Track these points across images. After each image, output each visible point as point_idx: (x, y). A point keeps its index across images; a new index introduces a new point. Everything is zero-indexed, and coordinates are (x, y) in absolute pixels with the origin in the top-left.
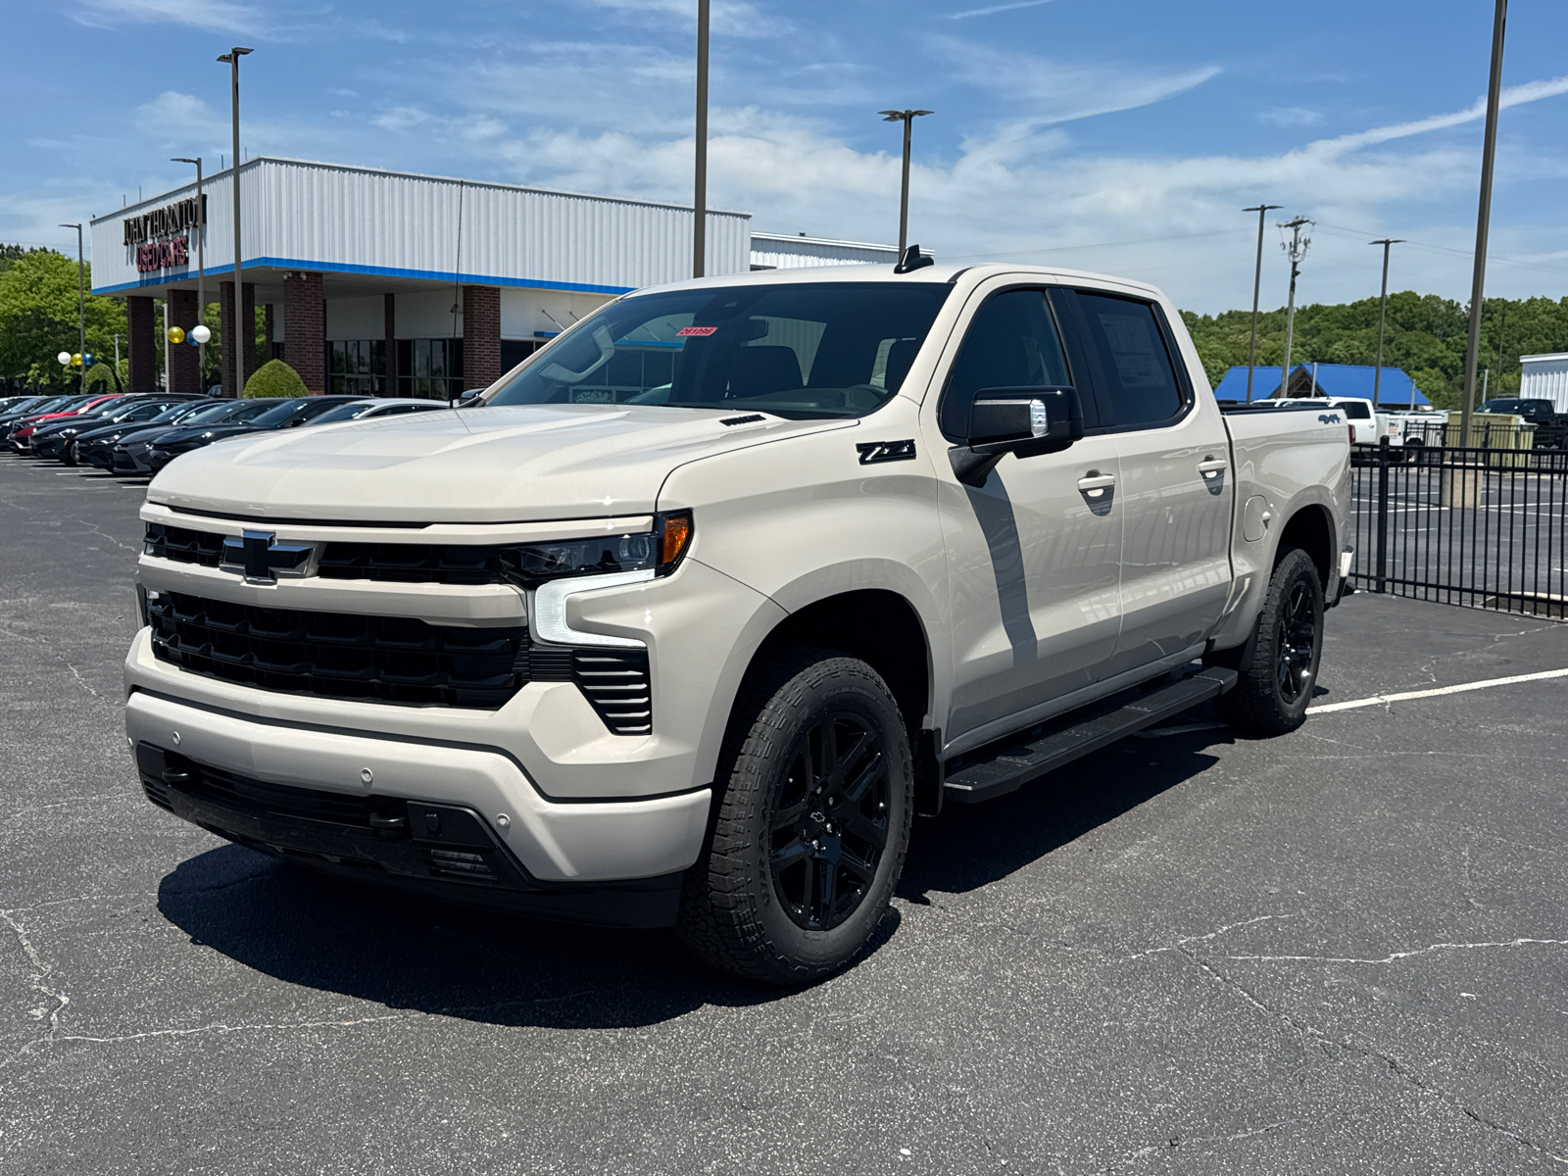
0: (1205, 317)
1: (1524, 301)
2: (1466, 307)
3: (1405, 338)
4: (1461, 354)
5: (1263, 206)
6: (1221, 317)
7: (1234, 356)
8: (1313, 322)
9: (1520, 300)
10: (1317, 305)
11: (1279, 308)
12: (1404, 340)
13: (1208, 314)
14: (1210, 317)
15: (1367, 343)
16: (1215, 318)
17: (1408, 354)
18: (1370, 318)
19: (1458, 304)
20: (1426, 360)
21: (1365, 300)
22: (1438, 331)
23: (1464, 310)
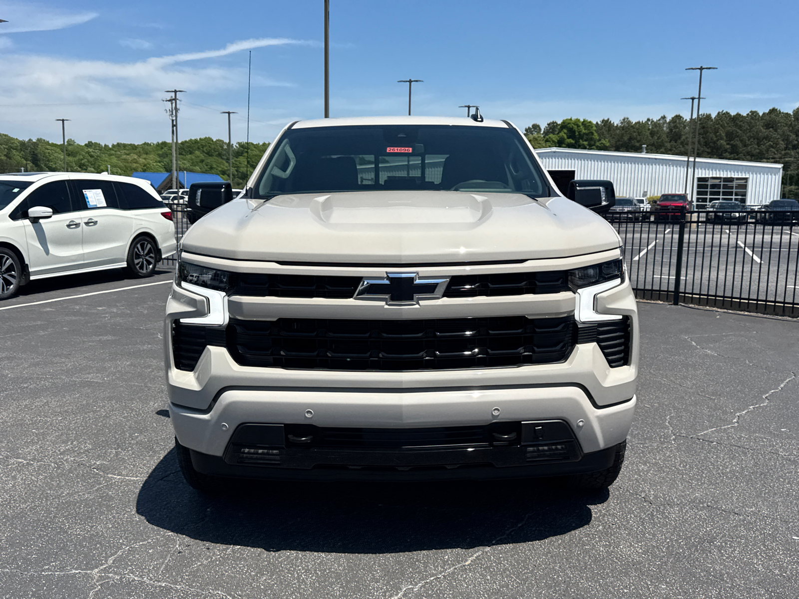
0: (105, 145)
1: (261, 144)
2: (236, 146)
3: (210, 160)
4: (236, 169)
5: (175, 90)
6: (113, 146)
7: (125, 166)
8: (163, 150)
9: (259, 144)
10: (165, 142)
11: (144, 142)
12: (209, 161)
13: (107, 144)
14: (108, 146)
15: (192, 162)
16: (110, 146)
17: (211, 168)
18: (191, 150)
19: (233, 144)
20: (220, 171)
21: (187, 140)
22: (225, 157)
23: (235, 147)
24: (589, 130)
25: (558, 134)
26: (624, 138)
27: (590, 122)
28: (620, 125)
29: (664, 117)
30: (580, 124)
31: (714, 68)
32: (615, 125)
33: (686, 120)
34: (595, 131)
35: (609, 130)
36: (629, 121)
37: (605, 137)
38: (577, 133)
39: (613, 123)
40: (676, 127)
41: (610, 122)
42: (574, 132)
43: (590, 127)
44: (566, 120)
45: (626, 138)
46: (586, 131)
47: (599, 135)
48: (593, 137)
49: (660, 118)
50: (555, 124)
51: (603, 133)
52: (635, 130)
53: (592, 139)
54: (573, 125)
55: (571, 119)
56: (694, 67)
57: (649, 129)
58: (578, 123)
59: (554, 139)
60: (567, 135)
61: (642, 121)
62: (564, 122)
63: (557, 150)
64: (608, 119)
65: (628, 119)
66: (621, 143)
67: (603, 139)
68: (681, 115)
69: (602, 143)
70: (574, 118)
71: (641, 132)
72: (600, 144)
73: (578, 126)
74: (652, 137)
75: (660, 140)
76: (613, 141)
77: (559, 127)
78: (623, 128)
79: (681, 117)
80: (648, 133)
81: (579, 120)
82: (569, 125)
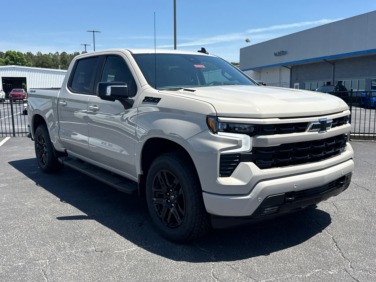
24: (21, 57)
25: (5, 58)
26: (40, 62)
27: (21, 53)
28: (37, 55)
29: (57, 53)
30: (16, 54)
31: (99, 32)
32: (34, 55)
33: (68, 54)
34: (24, 57)
35: (32, 58)
36: (41, 53)
37: (30, 61)
38: (15, 59)
39: (33, 54)
40: (64, 57)
41: (32, 53)
42: (13, 58)
43: (22, 56)
44: (8, 51)
45: (41, 62)
46: (20, 58)
47: (27, 60)
48: (24, 60)
49: (55, 53)
50: (2, 53)
51: (29, 59)
52: (45, 58)
53: (23, 62)
54: (12, 54)
55: (11, 51)
56: (90, 31)
57: (51, 58)
58: (15, 53)
59: (3, 61)
60: (10, 59)
61: (47, 54)
62: (7, 52)
63: (15, 67)
64: (30, 52)
65: (40, 52)
66: (38, 64)
67: (29, 62)
68: (66, 52)
69: (29, 64)
70: (12, 51)
71: (48, 60)
72: (28, 64)
73: (15, 55)
74: (53, 62)
75: (57, 64)
76: (34, 63)
77: (5, 55)
78: (38, 57)
79: (66, 53)
80: (51, 60)
81: (15, 52)
82: (10, 54)
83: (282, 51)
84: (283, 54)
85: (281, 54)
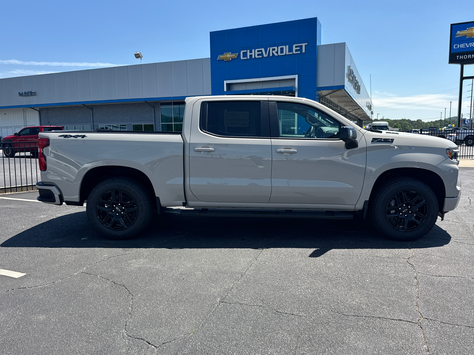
83: (30, 91)
84: (31, 95)
85: (29, 94)
